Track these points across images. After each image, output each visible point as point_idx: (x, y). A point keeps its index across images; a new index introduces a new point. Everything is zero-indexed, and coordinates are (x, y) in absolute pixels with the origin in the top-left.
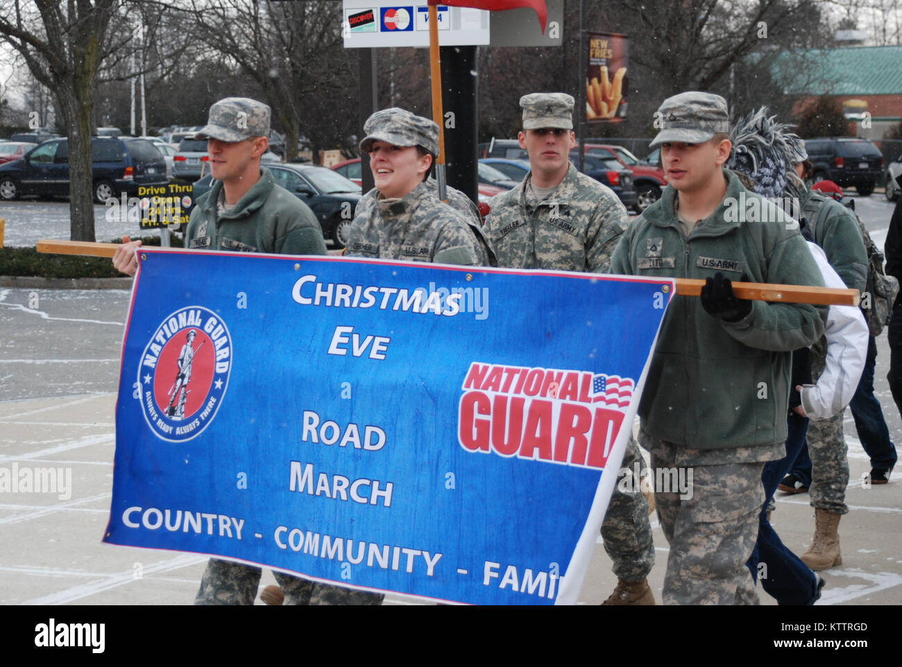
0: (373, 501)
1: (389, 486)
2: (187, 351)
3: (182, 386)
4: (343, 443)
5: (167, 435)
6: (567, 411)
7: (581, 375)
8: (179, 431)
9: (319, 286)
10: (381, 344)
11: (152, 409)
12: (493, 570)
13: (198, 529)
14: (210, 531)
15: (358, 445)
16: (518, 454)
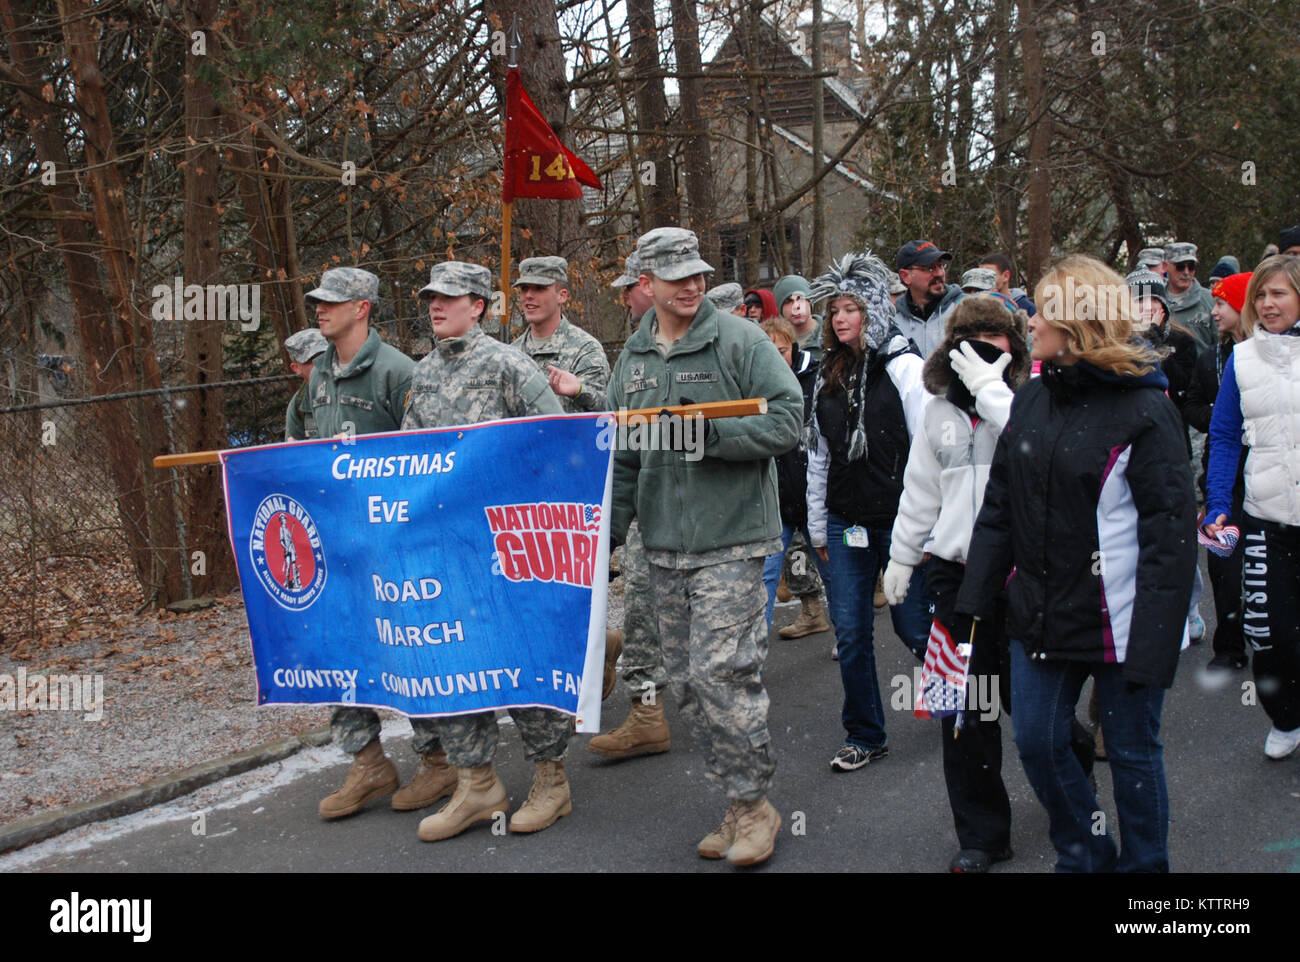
0: (447, 639)
1: (458, 624)
3: (292, 563)
4: (404, 599)
5: (293, 605)
8: (300, 600)
9: (352, 462)
10: (404, 507)
11: (273, 586)
15: (417, 598)
16: (554, 578)
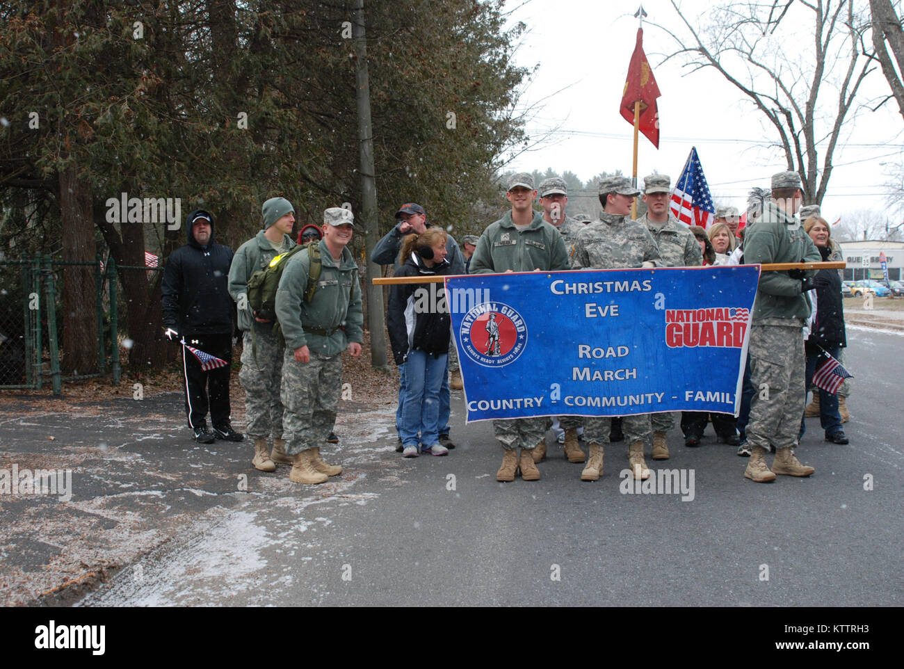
0: (627, 378)
1: (634, 370)
2: (490, 323)
3: (494, 341)
4: (607, 356)
5: (491, 364)
7: (723, 309)
8: (499, 362)
9: (567, 285)
10: (615, 309)
11: (473, 354)
12: (689, 394)
13: (511, 407)
14: (519, 406)
15: (615, 356)
16: (698, 345)
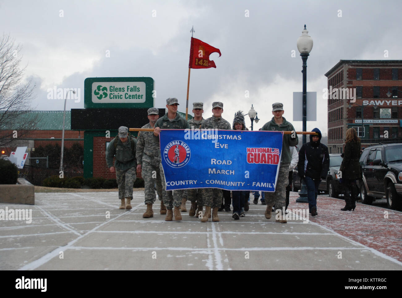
0: (231, 174)
1: (234, 171)
2: (177, 150)
3: (177, 156)
4: (223, 164)
5: (175, 167)
6: (268, 155)
7: (270, 148)
8: (178, 166)
10: (227, 146)
11: (169, 162)
12: (254, 183)
13: (184, 184)
14: (187, 184)
15: (226, 164)
16: (260, 163)
